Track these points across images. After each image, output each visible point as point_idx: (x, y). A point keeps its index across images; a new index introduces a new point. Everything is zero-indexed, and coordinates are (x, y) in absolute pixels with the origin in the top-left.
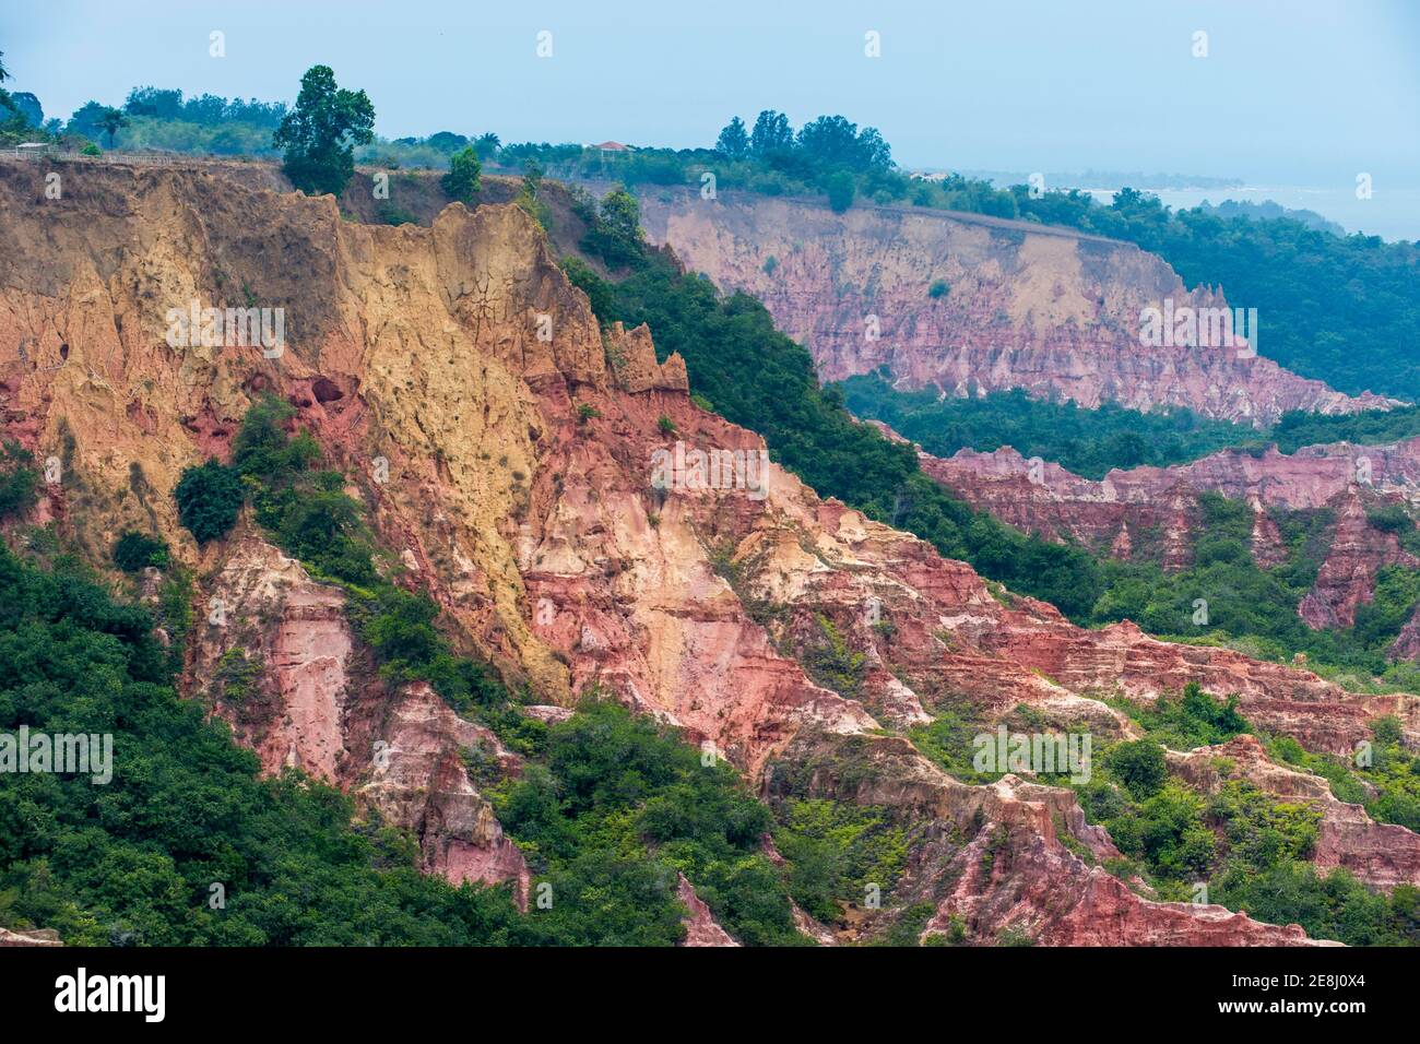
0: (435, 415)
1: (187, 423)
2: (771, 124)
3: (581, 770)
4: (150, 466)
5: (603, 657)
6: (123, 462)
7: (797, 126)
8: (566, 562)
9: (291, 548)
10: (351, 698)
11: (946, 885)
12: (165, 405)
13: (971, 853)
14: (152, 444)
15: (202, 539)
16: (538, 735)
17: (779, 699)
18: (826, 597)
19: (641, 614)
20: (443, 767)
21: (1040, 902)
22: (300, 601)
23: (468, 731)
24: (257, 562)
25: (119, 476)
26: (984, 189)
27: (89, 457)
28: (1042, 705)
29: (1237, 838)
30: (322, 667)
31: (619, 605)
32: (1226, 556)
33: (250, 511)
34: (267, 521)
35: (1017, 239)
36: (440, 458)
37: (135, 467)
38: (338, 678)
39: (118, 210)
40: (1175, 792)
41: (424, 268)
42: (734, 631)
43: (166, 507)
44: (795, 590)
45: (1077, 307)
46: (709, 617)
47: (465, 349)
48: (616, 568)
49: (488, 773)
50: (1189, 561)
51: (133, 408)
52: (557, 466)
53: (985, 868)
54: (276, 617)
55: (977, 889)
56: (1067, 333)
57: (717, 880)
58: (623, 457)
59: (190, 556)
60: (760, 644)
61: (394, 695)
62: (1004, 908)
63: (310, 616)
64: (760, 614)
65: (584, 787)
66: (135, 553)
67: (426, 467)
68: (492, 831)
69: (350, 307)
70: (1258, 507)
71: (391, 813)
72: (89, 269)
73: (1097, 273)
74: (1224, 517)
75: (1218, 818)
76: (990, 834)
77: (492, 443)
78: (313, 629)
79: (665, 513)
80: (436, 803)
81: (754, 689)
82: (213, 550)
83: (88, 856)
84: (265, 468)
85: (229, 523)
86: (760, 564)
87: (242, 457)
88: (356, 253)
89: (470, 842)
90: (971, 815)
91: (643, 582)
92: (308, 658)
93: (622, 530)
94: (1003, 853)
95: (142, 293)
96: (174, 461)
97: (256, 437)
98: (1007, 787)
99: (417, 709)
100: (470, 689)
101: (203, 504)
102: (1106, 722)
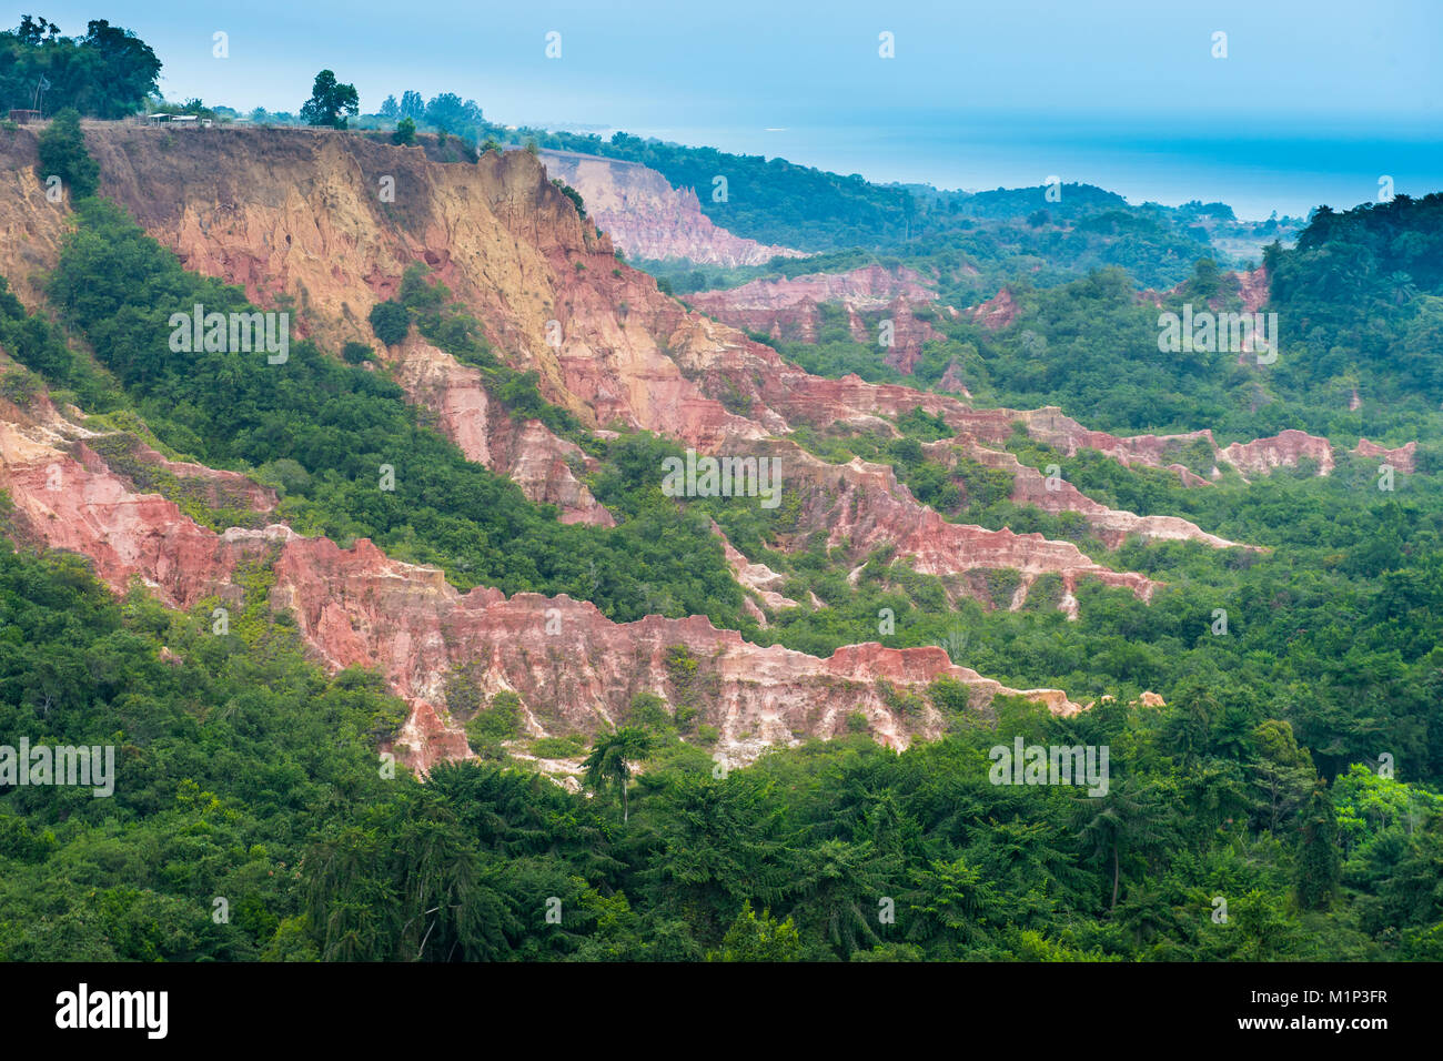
0: (494, 271)
1: (365, 279)
2: (411, 99)
3: (634, 465)
4: (352, 304)
5: (614, 403)
6: (337, 302)
8: (583, 351)
9: (445, 347)
10: (491, 430)
11: (833, 519)
12: (352, 269)
13: (844, 501)
14: (350, 291)
15: (389, 344)
16: (603, 446)
17: (713, 421)
18: (726, 365)
19: (624, 378)
20: (555, 465)
21: (891, 527)
22: (455, 378)
23: (566, 446)
24: (425, 356)
25: (336, 311)
26: (543, 134)
27: (317, 300)
28: (848, 420)
29: (971, 488)
30: (472, 414)
31: (611, 374)
32: (839, 338)
33: (415, 328)
34: (427, 334)
35: (575, 163)
36: (500, 293)
37: (344, 305)
38: (482, 420)
39: (308, 157)
40: (932, 465)
41: (475, 187)
42: (677, 386)
43: (366, 328)
44: (706, 362)
46: (661, 379)
47: (504, 233)
48: (607, 353)
49: (580, 469)
50: (817, 341)
51: (335, 271)
52: (566, 297)
53: (854, 509)
54: (442, 387)
55: (851, 521)
57: (725, 520)
58: (602, 291)
59: (384, 354)
60: (695, 390)
61: (519, 426)
62: (868, 531)
63: (462, 386)
64: (690, 375)
65: (636, 474)
66: (356, 353)
67: (494, 299)
68: (590, 501)
69: (437, 210)
70: (850, 310)
71: (527, 492)
72: (295, 192)
74: (832, 316)
75: (959, 476)
76: (854, 491)
77: (527, 286)
78: (464, 393)
79: (627, 321)
80: (552, 486)
81: (694, 415)
82: (395, 349)
84: (420, 303)
85: (403, 335)
86: (685, 348)
87: (405, 297)
88: (437, 180)
89: (576, 507)
90: (837, 481)
91: (621, 359)
92: (462, 409)
93: (606, 332)
94: (863, 500)
95: (328, 205)
96: (364, 302)
97: (412, 286)
98: (857, 465)
99: (535, 435)
100: (562, 422)
101: (389, 324)
102: (883, 428)
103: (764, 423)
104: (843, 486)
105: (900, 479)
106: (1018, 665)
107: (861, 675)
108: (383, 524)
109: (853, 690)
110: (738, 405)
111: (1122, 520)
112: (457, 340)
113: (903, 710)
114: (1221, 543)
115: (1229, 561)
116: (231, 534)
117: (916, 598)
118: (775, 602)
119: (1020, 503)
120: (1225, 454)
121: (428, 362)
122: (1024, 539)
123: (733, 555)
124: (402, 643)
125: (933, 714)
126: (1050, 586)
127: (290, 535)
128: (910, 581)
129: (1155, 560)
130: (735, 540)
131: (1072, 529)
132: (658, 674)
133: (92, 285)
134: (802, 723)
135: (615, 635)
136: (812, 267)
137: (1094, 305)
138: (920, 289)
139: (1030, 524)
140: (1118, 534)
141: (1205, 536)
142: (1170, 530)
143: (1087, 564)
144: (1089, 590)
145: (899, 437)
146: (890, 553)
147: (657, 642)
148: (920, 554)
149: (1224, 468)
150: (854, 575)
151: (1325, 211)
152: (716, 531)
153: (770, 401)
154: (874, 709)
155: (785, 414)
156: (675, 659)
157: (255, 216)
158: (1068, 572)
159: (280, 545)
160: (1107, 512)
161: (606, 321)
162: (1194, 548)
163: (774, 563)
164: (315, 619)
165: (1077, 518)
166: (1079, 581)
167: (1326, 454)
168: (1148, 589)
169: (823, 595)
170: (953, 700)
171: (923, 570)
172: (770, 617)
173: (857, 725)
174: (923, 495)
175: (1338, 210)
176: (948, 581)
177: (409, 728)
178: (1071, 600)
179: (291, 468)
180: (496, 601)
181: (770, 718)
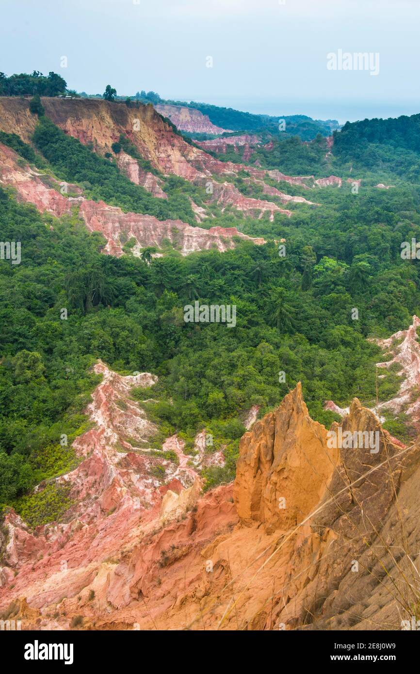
0: (142, 135)
1: (111, 137)
2: (143, 93)
3: (172, 183)
4: (107, 143)
5: (170, 168)
6: (104, 143)
7: (146, 93)
8: (163, 155)
9: (129, 154)
10: (140, 174)
11: (219, 197)
12: (108, 135)
13: (222, 192)
14: (107, 140)
15: (116, 153)
16: (166, 179)
17: (193, 173)
18: (197, 159)
19: (173, 162)
20: (154, 183)
21: (232, 199)
22: (131, 162)
23: (156, 178)
24: (124, 156)
25: (104, 145)
26: (173, 101)
27: (99, 142)
28: (225, 173)
29: (253, 189)
30: (135, 170)
31: (170, 161)
32: (232, 152)
33: (122, 149)
34: (125, 151)
35: (180, 108)
36: (144, 141)
38: (137, 172)
39: (98, 107)
40: (245, 184)
41: (138, 115)
42: (185, 164)
43: (111, 149)
44: (193, 158)
45: (189, 118)
46: (182, 162)
47: (145, 126)
48: (169, 156)
49: (160, 184)
50: (226, 153)
51: (104, 135)
52: (160, 142)
53: (224, 195)
54: (128, 164)
55: (223, 197)
56: (187, 122)
57: (193, 197)
58: (168, 141)
59: (115, 156)
60: (189, 165)
61: (146, 173)
62: (227, 199)
63: (133, 164)
64: (189, 161)
65: (173, 186)
66: (108, 155)
67: (142, 142)
68: (162, 192)
69: (129, 120)
70: (235, 145)
71: (147, 189)
72: (94, 115)
73: (191, 113)
74: (230, 147)
75: (251, 187)
76: (224, 190)
77: (150, 139)
78: (133, 165)
79: (174, 148)
80: (153, 188)
81: (189, 171)
82: (118, 155)
83: (119, 197)
84: (124, 143)
85: (119, 151)
86: (188, 155)
87: (120, 142)
88: (129, 113)
89: (159, 193)
90: (221, 187)
91: (172, 158)
92: (133, 169)
93: (169, 151)
94: (226, 192)
95: (102, 119)
96: (110, 143)
97: (122, 139)
98: (226, 184)
99: (149, 176)
100: (156, 173)
101: (116, 148)
102: (234, 175)
103: (205, 173)
104: (222, 189)
105: (236, 187)
106: (255, 232)
107: (216, 234)
108: (107, 197)
109: (214, 238)
110: (199, 169)
111: (288, 197)
112: (132, 153)
113: (225, 242)
114: (310, 203)
115: (312, 207)
116: (70, 199)
117: (236, 216)
118: (203, 216)
119: (264, 193)
120: (317, 182)
121: (126, 158)
122: (263, 202)
123: (193, 205)
124: (110, 225)
125: (232, 244)
126: (268, 213)
127: (83, 199)
128: (235, 211)
129: (293, 207)
130: (195, 201)
131: (276, 200)
132: (169, 233)
133: (42, 138)
134: (202, 245)
135: (160, 224)
136: (232, 135)
137: (292, 145)
138: (257, 141)
139: (266, 198)
140: (287, 201)
141: (306, 201)
142: (298, 200)
143: (277, 208)
144: (277, 214)
145: (237, 177)
146: (231, 205)
147: (169, 226)
148: (238, 205)
149: (316, 185)
150: (223, 210)
151: (348, 122)
152: (190, 199)
153: (207, 168)
154: (219, 242)
155: (211, 171)
156: (174, 230)
157: (85, 122)
158: (272, 210)
159: (81, 202)
160: (284, 195)
161: (169, 148)
162: (304, 204)
163: (204, 207)
164: (89, 219)
165: (278, 197)
166: (275, 212)
167: (340, 182)
168: (290, 214)
169: (215, 215)
170: (237, 240)
171: (239, 209)
172: (201, 220)
173: (214, 246)
174: (241, 191)
175: (351, 122)
176: (245, 212)
177: (107, 245)
178: (272, 216)
179: (87, 183)
180: (133, 216)
181: (194, 244)
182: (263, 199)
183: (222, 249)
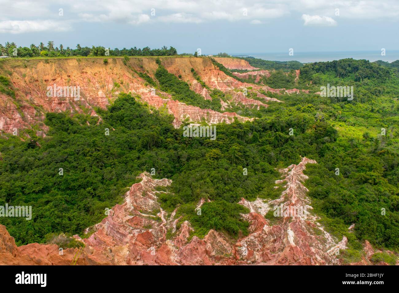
3: (214, 92)
5: (215, 86)
8: (212, 80)
16: (212, 90)
17: (225, 88)
18: (228, 82)
20: (206, 92)
22: (197, 83)
23: (208, 90)
28: (241, 87)
34: (195, 79)
42: (222, 84)
44: (226, 81)
49: (209, 93)
57: (223, 98)
61: (203, 88)
64: (224, 83)
68: (209, 96)
80: (206, 94)
86: (224, 80)
98: (239, 92)
99: (205, 89)
100: (207, 88)
103: (231, 88)
104: (237, 95)
107: (226, 116)
108: (181, 99)
109: (225, 117)
110: (229, 86)
111: (269, 98)
112: (198, 79)
113: (230, 119)
114: (279, 101)
115: (280, 104)
116: (164, 100)
117: (242, 107)
118: (226, 107)
119: (258, 97)
120: (287, 91)
121: (195, 81)
122: (256, 101)
123: (222, 102)
125: (233, 120)
126: (257, 106)
127: (170, 100)
128: (241, 105)
129: (269, 103)
130: (223, 100)
131: (263, 100)
132: (205, 115)
133: (158, 74)
134: (219, 120)
135: (201, 111)
139: (258, 99)
140: (267, 100)
141: (277, 100)
142: (274, 100)
143: (261, 103)
144: (261, 106)
145: (246, 89)
146: (240, 102)
147: (206, 111)
148: (243, 102)
149: (286, 93)
150: (236, 104)
152: (221, 99)
153: (232, 86)
154: (227, 119)
155: (234, 87)
156: (207, 113)
158: (259, 104)
159: (168, 101)
160: (266, 97)
162: (276, 102)
163: (228, 103)
165: (263, 98)
167: (298, 91)
168: (267, 106)
169: (232, 106)
170: (236, 118)
171: (243, 104)
172: (225, 109)
173: (224, 121)
176: (246, 105)
177: (175, 120)
178: (259, 107)
179: (174, 93)
180: (190, 107)
181: (216, 120)
182: (256, 99)
183: (228, 122)
